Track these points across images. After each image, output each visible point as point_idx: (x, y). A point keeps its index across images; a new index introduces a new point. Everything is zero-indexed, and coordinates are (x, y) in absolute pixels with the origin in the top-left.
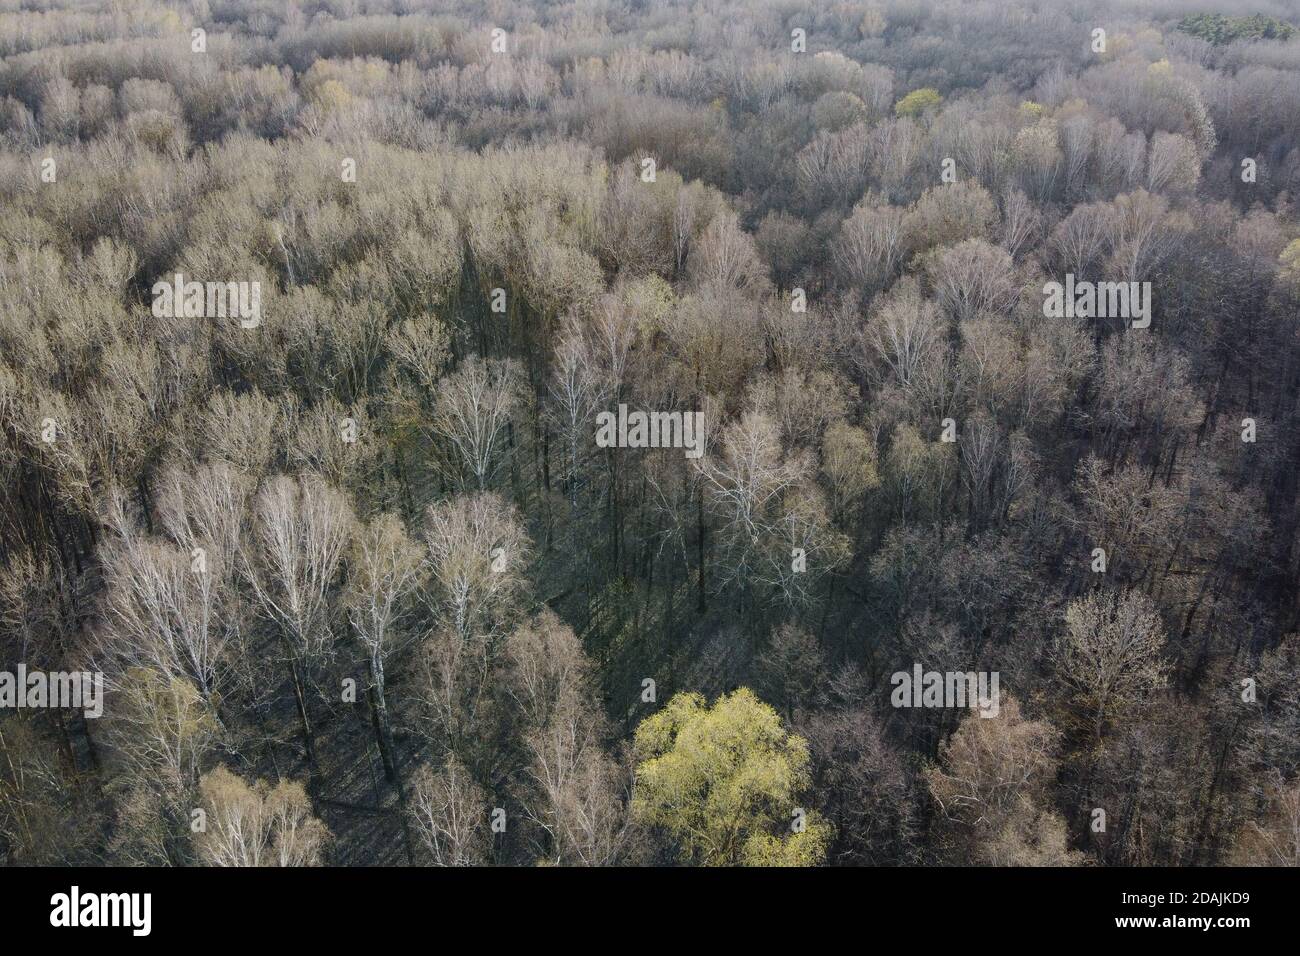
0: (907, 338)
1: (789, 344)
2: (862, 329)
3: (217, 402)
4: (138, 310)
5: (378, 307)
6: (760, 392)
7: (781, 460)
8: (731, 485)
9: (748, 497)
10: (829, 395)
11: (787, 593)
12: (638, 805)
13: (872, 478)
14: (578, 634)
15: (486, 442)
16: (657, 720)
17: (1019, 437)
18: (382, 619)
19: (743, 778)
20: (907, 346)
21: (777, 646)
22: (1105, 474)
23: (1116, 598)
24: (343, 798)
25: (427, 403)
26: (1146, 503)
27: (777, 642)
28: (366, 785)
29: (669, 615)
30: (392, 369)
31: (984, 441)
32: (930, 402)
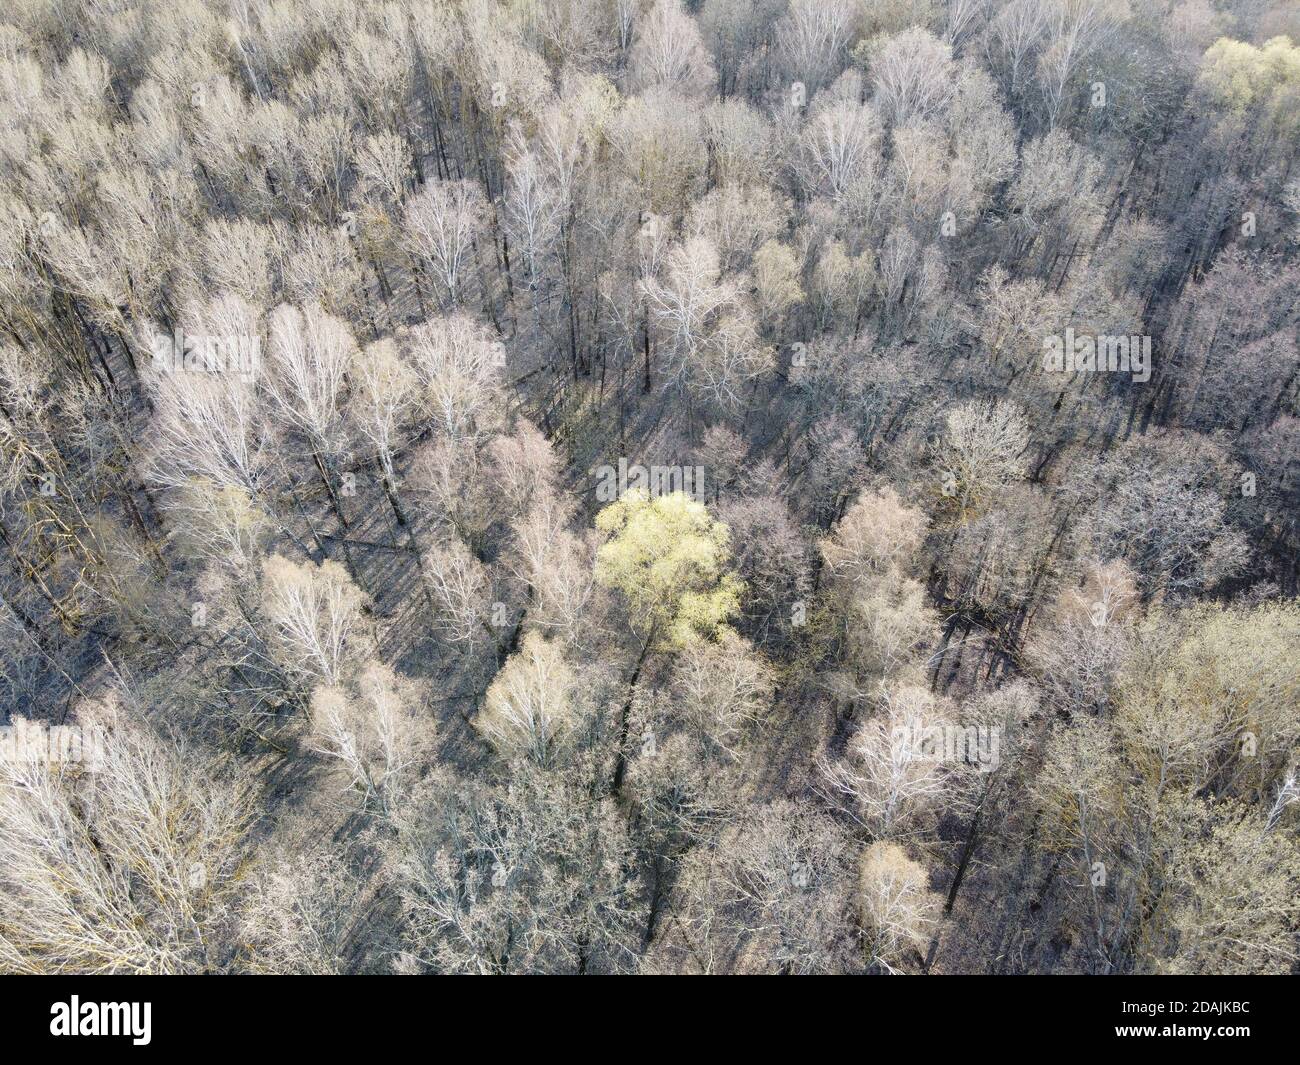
0: (843, 144)
1: (730, 154)
2: (800, 133)
3: (212, 227)
4: (120, 128)
5: (340, 120)
6: (702, 212)
7: (718, 281)
8: (673, 305)
9: (687, 318)
10: (765, 210)
11: (718, 397)
12: (600, 573)
13: (798, 295)
14: (548, 437)
15: (453, 260)
16: (613, 509)
17: (934, 251)
18: (386, 426)
19: (679, 554)
20: (842, 152)
21: (708, 443)
22: (1005, 283)
23: (992, 407)
24: (366, 539)
25: (398, 216)
26: (1038, 310)
27: (708, 440)
28: (381, 528)
29: (619, 394)
30: (364, 186)
31: (901, 255)
32: (857, 212)
